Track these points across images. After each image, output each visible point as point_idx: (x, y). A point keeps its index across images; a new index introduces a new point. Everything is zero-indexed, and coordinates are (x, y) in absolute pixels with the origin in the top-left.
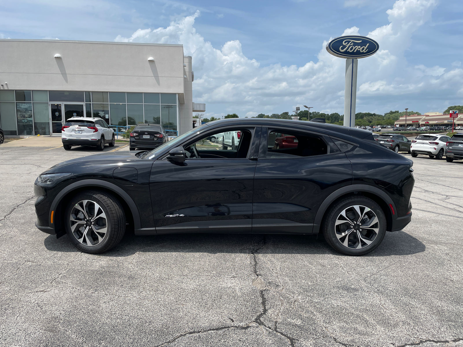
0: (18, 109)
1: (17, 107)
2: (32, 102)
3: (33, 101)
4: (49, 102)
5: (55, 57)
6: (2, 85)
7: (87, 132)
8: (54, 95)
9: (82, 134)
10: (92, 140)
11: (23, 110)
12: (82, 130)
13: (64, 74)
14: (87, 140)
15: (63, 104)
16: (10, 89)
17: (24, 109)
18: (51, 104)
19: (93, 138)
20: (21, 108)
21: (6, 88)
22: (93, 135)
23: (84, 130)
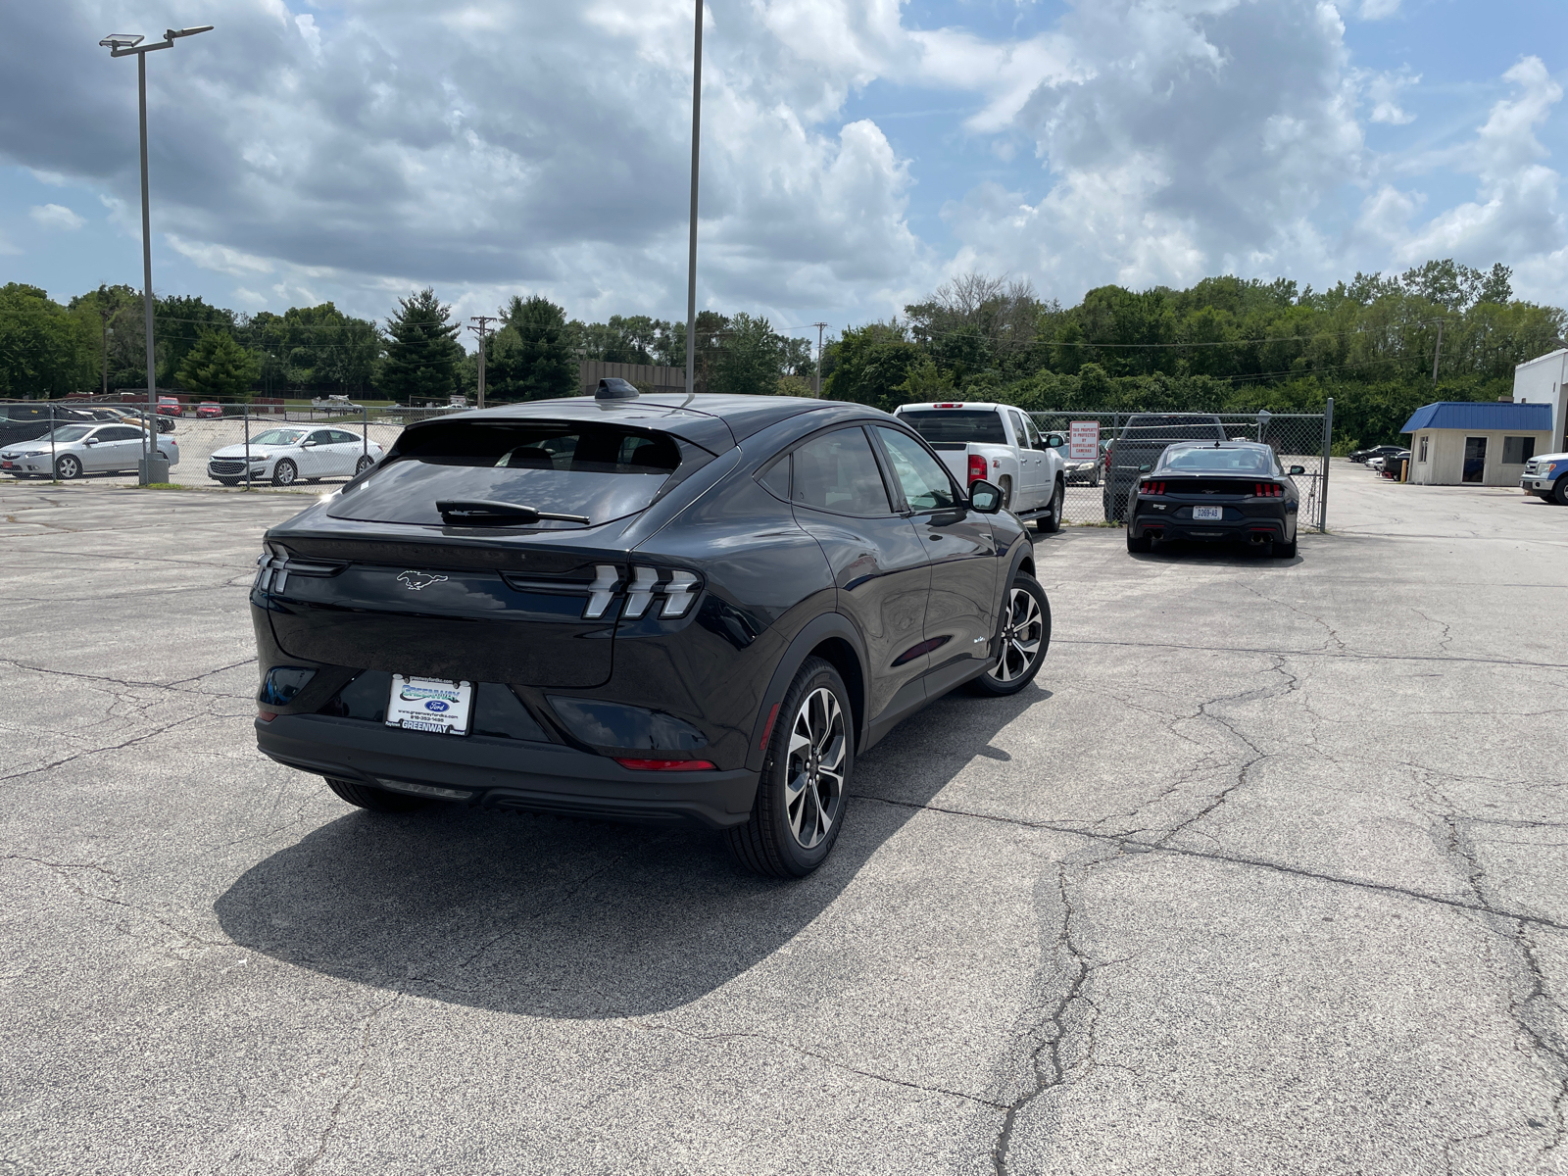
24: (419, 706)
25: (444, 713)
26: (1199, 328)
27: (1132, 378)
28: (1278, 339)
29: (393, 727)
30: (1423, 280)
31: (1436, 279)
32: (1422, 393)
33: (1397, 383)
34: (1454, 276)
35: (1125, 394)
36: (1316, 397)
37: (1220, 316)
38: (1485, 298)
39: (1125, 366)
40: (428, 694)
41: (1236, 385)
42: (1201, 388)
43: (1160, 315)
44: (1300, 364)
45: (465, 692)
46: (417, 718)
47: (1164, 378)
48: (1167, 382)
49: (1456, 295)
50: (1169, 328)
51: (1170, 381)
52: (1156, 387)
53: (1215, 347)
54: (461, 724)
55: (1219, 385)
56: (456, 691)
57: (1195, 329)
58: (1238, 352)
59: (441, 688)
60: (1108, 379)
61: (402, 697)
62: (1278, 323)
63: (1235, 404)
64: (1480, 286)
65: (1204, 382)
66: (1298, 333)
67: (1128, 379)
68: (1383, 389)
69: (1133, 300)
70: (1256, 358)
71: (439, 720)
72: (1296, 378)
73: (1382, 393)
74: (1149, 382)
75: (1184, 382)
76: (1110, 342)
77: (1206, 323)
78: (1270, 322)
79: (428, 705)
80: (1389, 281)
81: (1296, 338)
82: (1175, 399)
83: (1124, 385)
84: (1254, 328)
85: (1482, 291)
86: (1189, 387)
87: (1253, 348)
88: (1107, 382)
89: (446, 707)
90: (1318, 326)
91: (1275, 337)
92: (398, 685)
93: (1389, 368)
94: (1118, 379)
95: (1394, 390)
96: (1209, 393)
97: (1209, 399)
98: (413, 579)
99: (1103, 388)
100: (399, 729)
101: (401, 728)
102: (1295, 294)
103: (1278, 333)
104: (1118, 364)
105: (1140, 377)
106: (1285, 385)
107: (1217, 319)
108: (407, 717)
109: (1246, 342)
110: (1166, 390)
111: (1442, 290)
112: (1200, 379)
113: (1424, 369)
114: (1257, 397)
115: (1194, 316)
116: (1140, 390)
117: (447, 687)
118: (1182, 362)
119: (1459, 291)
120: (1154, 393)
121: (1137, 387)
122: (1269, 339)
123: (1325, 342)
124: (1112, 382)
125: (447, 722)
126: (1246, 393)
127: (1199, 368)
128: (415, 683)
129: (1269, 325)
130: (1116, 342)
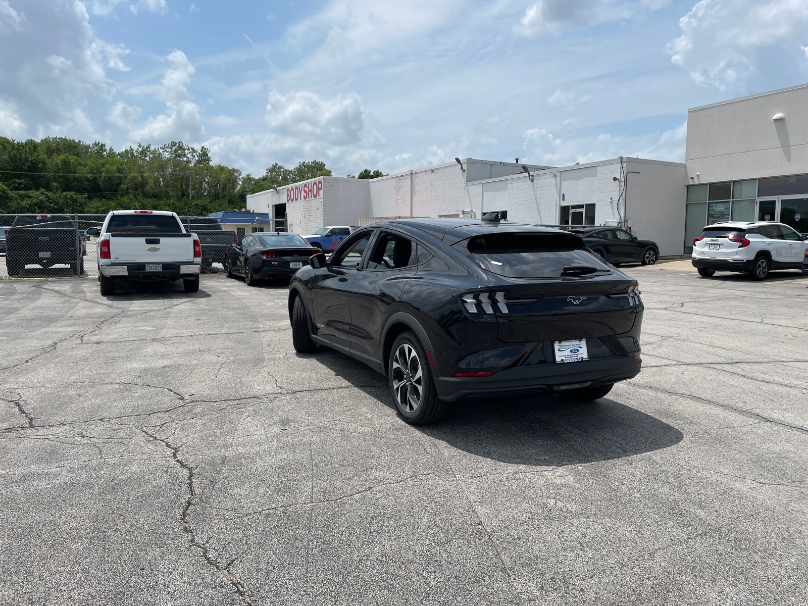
0: (710, 212)
1: (710, 209)
2: (731, 200)
3: (734, 197)
4: (756, 198)
5: (774, 120)
6: (691, 178)
7: (727, 247)
8: (767, 185)
9: (720, 251)
10: (733, 260)
11: (717, 214)
12: (720, 245)
13: (786, 146)
14: (726, 261)
15: (778, 199)
16: (702, 182)
17: (718, 212)
18: (760, 202)
19: (737, 257)
20: (715, 211)
21: (696, 182)
22: (737, 253)
23: (722, 244)
24: (568, 352)
25: (578, 353)
26: (62, 165)
27: (26, 192)
28: (110, 175)
29: (560, 363)
30: (170, 150)
31: (176, 151)
32: (186, 206)
33: (174, 200)
34: (184, 150)
35: (22, 201)
36: (135, 206)
37: (72, 159)
38: (199, 162)
39: (21, 184)
40: (569, 347)
41: (90, 198)
42: (70, 199)
43: (38, 156)
44: (123, 188)
45: (583, 343)
46: (568, 357)
47: (46, 192)
48: (49, 194)
49: (185, 159)
50: (44, 163)
51: (50, 194)
52: (42, 197)
53: (74, 176)
54: (585, 356)
55: (81, 198)
56: (580, 343)
57: (60, 165)
58: (88, 180)
59: (574, 343)
60: (10, 192)
61: (559, 350)
62: (107, 166)
63: (91, 208)
64: (196, 156)
65: (71, 196)
66: (119, 171)
67: (23, 192)
68: (168, 203)
69: (20, 146)
70: (98, 184)
71: (576, 356)
72: (122, 195)
73: (167, 205)
74: (37, 195)
75: (59, 196)
76: (7, 170)
77: (66, 163)
78: (103, 165)
79: (571, 351)
80: (155, 149)
81: (119, 174)
82: (56, 204)
83: (21, 196)
84: (95, 168)
85: (197, 158)
86: (62, 198)
87: (95, 179)
88: (10, 194)
89: (578, 351)
90: (129, 169)
91: (107, 174)
92: (557, 346)
93: (167, 193)
94: (16, 192)
95: (173, 204)
96: (75, 202)
97: (76, 205)
98: (575, 300)
99: (7, 197)
100: (562, 364)
101: (563, 363)
102: (105, 150)
103: (107, 172)
104: (15, 183)
105: (30, 191)
106: (118, 199)
107: (72, 161)
108: (564, 358)
109: (90, 175)
110: (49, 199)
111: (179, 156)
112: (69, 194)
113: (184, 194)
114: (103, 205)
115: (58, 159)
116: (32, 199)
117: (577, 342)
118: (55, 184)
119: (187, 157)
120: (41, 201)
121: (30, 197)
122: (103, 174)
123: (135, 178)
124: (12, 194)
125: (580, 356)
126: (96, 203)
127: (67, 187)
128: (563, 343)
129: (103, 167)
130: (10, 170)
